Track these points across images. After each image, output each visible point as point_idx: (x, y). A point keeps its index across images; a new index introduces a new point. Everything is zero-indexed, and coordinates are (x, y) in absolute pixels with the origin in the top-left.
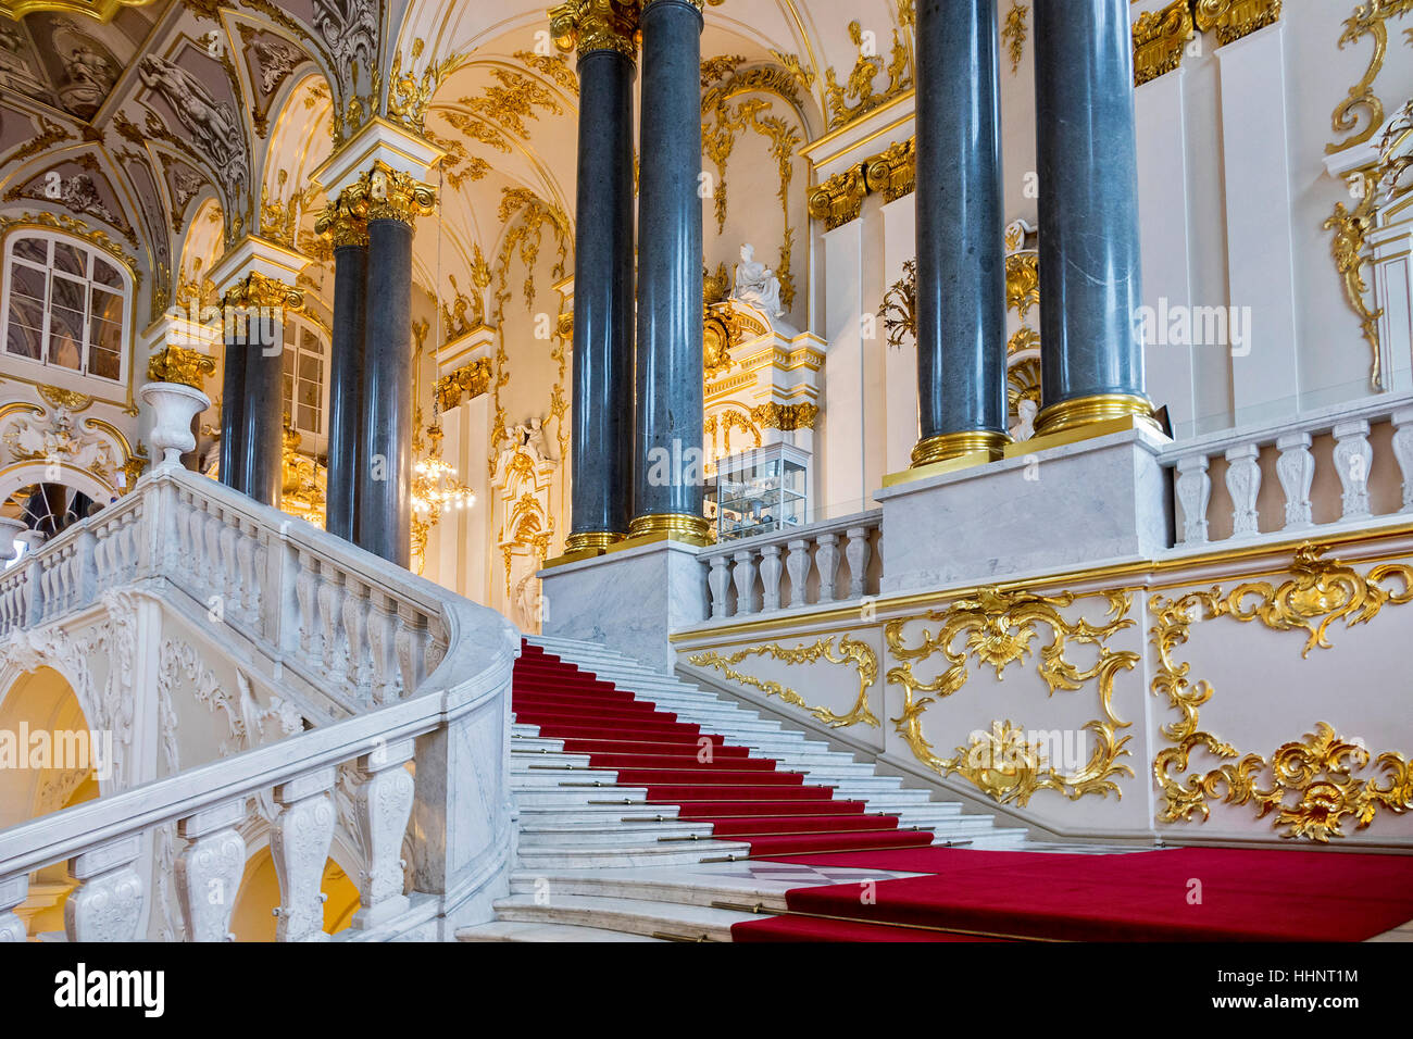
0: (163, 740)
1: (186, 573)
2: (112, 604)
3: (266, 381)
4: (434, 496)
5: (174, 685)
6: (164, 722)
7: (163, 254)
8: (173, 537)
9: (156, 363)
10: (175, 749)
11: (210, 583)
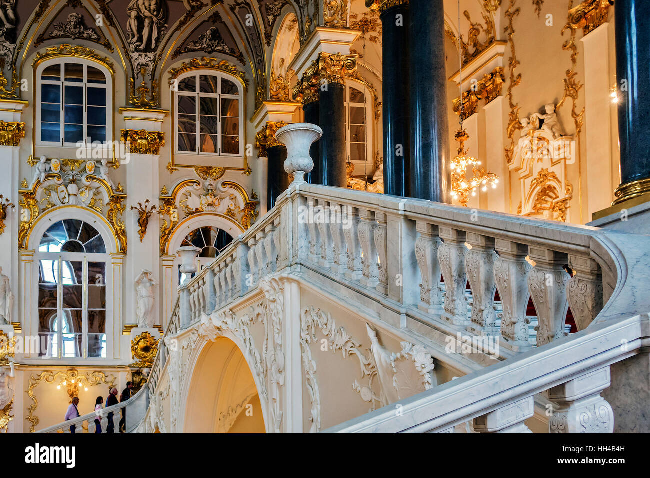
0: (306, 381)
1: (315, 259)
2: (267, 287)
3: (333, 128)
4: (464, 185)
5: (312, 341)
6: (307, 368)
7: (261, 64)
8: (304, 234)
9: (260, 137)
10: (316, 387)
11: (335, 262)
